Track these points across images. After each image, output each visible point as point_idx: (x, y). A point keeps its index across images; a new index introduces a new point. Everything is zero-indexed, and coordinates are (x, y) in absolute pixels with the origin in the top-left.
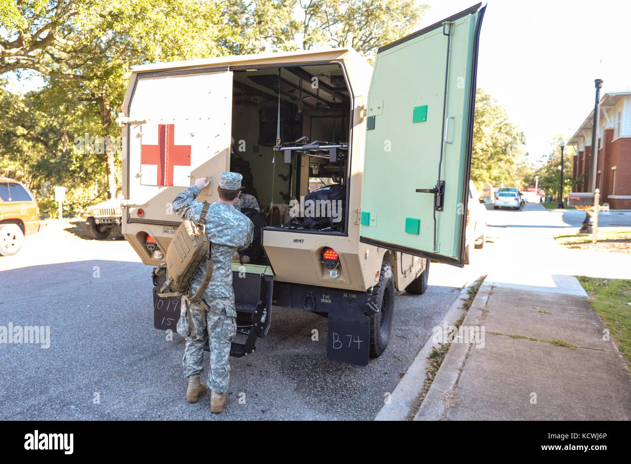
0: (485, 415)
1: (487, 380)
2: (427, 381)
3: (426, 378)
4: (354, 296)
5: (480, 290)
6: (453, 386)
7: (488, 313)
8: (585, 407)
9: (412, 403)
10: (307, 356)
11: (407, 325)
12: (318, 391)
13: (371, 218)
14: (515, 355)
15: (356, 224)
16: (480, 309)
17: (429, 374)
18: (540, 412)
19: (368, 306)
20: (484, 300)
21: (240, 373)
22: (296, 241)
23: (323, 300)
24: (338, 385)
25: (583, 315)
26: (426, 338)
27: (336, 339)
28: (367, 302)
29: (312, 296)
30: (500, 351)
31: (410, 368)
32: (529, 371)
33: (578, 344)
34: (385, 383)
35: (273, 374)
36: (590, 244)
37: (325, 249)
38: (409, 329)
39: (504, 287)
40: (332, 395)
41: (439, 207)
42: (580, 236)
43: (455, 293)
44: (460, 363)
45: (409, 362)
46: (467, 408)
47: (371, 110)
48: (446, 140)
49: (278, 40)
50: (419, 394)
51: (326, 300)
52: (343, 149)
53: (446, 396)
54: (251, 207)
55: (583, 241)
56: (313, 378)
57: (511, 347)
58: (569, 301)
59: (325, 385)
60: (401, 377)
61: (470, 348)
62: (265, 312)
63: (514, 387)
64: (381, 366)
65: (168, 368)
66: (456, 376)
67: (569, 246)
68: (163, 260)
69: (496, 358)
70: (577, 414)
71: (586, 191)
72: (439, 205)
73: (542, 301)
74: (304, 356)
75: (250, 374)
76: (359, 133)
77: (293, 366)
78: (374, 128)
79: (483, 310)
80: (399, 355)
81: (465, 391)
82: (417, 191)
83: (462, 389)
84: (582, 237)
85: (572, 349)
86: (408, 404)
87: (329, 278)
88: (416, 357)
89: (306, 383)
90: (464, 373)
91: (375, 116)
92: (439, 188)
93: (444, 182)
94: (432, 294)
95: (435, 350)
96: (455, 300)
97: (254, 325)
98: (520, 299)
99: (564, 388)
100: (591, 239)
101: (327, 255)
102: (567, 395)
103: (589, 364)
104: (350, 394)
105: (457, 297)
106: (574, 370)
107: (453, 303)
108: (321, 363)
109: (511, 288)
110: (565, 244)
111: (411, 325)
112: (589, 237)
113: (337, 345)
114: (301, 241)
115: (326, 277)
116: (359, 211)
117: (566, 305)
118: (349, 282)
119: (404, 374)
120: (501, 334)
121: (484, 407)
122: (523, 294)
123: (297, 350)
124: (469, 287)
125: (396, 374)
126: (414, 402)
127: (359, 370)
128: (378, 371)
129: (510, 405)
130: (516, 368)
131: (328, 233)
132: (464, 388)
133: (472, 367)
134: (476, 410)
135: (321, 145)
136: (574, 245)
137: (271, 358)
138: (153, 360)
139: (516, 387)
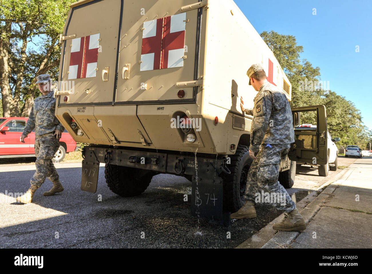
4: (211, 161)
6: (291, 240)
7: (333, 197)
14: (353, 222)
20: (332, 190)
22: (159, 109)
23: (189, 165)
27: (198, 199)
29: (180, 162)
30: (340, 219)
57: (350, 217)
61: (315, 215)
69: (336, 224)
79: (330, 195)
81: (300, 246)
114: (162, 108)
130: (353, 232)
132: (301, 243)
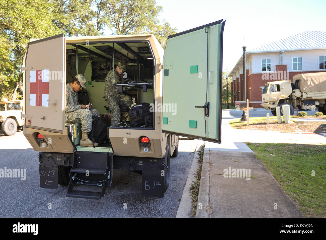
0: (227, 216)
1: (222, 198)
2: (193, 202)
3: (192, 200)
4: (155, 161)
5: (205, 153)
6: (208, 203)
7: (212, 164)
8: (268, 206)
9: (189, 214)
10: (129, 195)
11: (174, 174)
12: (141, 214)
13: (169, 120)
14: (231, 184)
15: (159, 123)
16: (208, 162)
17: (193, 198)
18: (250, 211)
19: (163, 166)
20: (208, 158)
21: (96, 208)
22: (127, 133)
23: (139, 164)
24: (150, 209)
25: (254, 162)
26: (185, 180)
27: (147, 185)
28: (162, 164)
29: (133, 162)
30: (224, 183)
31: (182, 196)
32: (240, 192)
33: (257, 176)
34: (173, 205)
35: (114, 207)
36: (246, 126)
37: (142, 137)
38: (176, 176)
39: (216, 150)
40: (148, 214)
41: (207, 115)
42: (241, 122)
43: (192, 155)
44: (207, 191)
45: (181, 193)
46: (218, 213)
47: (166, 66)
48: (209, 82)
49: (82, 21)
50: (191, 209)
51: (141, 164)
52: (150, 85)
53: (207, 208)
54: (96, 116)
55: (243, 125)
56: (135, 206)
57: (228, 181)
58: (246, 155)
59: (143, 210)
60: (180, 201)
61: (209, 183)
62: (109, 173)
63: (235, 200)
64: (168, 197)
65: (53, 210)
66: (208, 198)
67: (237, 127)
68: (47, 147)
69: (223, 187)
70: (266, 210)
71: (242, 100)
72: (207, 114)
73: (234, 156)
74: (127, 195)
75: (101, 208)
76: (159, 77)
77: (123, 201)
78: (168, 75)
79: (209, 163)
80: (175, 190)
81: (214, 205)
82: (196, 107)
83: (213, 204)
84: (242, 123)
85: (255, 179)
86: (188, 215)
87: (144, 152)
88: (184, 190)
89: (133, 209)
90: (211, 196)
91: (168, 69)
92: (207, 105)
93: (209, 103)
94: (181, 157)
95: (192, 185)
96: (193, 159)
97: (105, 181)
98: (224, 156)
99: (257, 198)
100: (246, 124)
101: (144, 140)
102: (259, 202)
103: (264, 185)
104: (157, 213)
105: (194, 157)
106: (258, 189)
107: (192, 160)
108: (137, 198)
109: (219, 151)
110: (235, 127)
111: (176, 174)
112: (246, 123)
113: (147, 187)
114: (130, 133)
115: (142, 152)
116: (160, 117)
117: (245, 157)
118: (154, 154)
119: (181, 199)
120: (221, 174)
121: (225, 212)
122: (225, 153)
123: (122, 193)
124: (197, 151)
125: (177, 200)
126: (190, 214)
127: (159, 200)
128: (168, 199)
129: (237, 209)
130: (233, 191)
131: (144, 128)
132: (213, 203)
133: (214, 192)
134: (222, 214)
135: (138, 83)
136: (239, 127)
137: (110, 198)
138: (43, 206)
139: (237, 200)
